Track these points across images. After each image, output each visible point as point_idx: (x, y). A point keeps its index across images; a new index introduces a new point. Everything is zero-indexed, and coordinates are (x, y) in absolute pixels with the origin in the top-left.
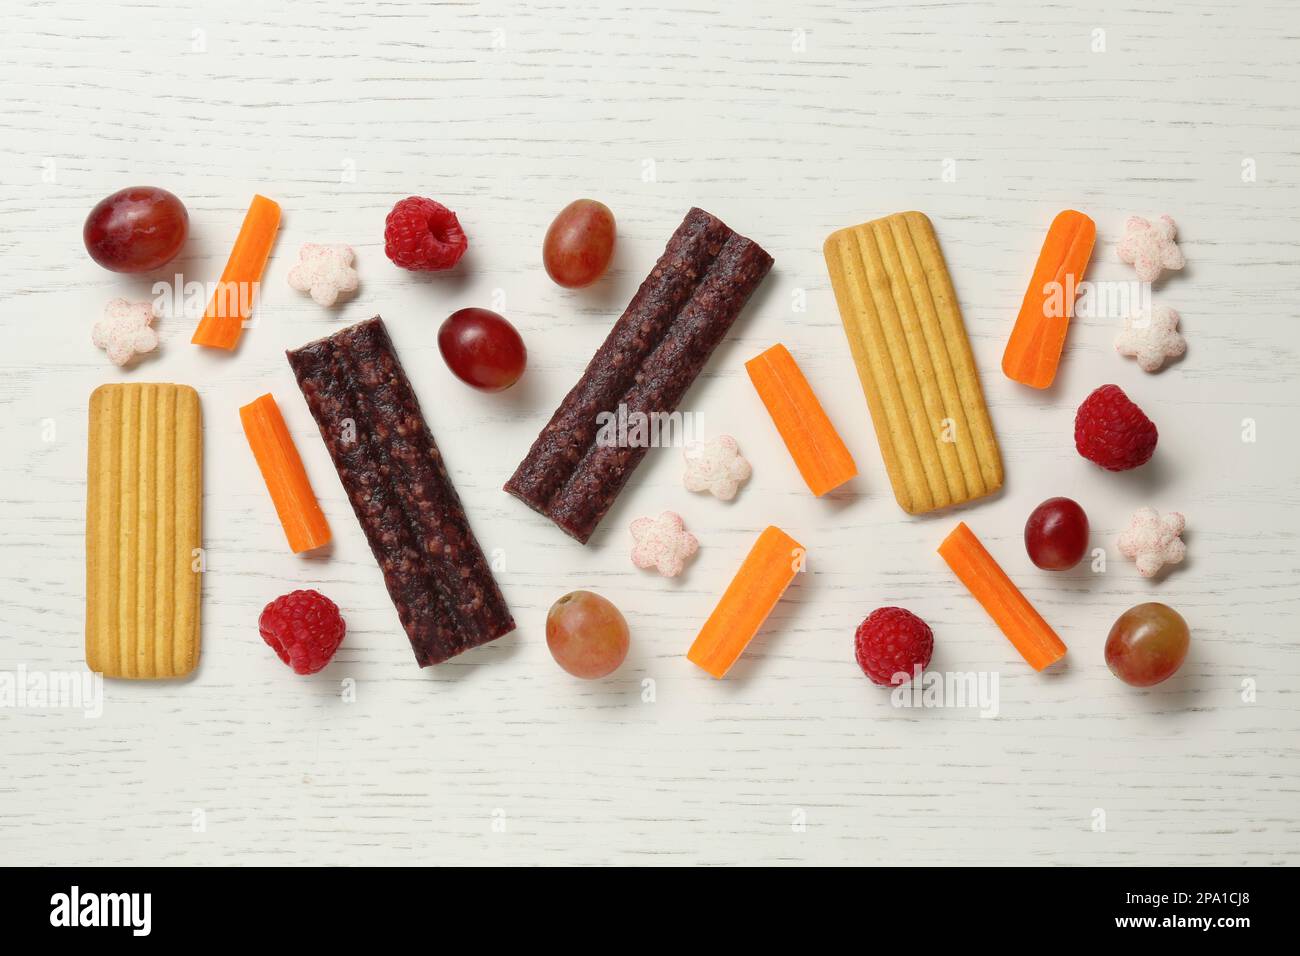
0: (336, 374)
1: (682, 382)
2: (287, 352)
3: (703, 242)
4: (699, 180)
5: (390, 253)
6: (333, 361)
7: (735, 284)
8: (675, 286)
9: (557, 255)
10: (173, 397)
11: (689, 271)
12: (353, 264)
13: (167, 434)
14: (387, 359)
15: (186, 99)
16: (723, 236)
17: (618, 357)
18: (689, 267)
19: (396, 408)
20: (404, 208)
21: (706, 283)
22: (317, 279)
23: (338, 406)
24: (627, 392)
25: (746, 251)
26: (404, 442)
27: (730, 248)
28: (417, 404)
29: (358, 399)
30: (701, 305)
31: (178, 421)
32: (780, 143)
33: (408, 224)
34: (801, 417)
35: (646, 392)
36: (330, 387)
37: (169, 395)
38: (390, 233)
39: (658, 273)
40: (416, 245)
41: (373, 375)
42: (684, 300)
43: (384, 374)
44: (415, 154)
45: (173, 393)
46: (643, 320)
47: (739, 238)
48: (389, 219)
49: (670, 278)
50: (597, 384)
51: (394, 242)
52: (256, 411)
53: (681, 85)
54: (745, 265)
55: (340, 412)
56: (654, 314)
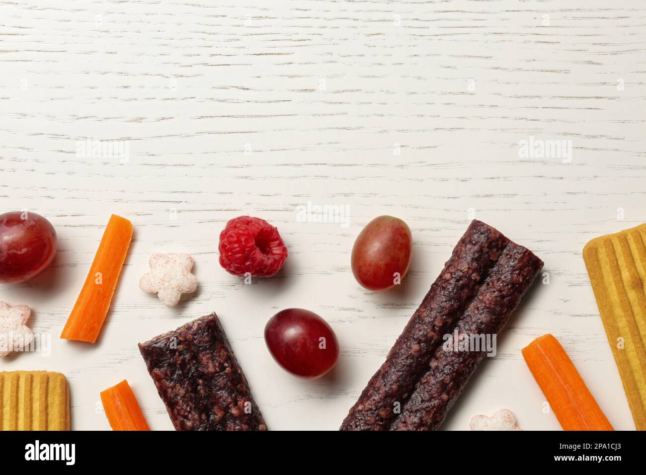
0: (180, 364)
1: (469, 368)
2: (139, 345)
3: (486, 250)
4: (478, 196)
5: (223, 264)
6: (177, 354)
7: (513, 284)
8: (463, 287)
9: (365, 265)
10: (45, 384)
11: (474, 275)
12: (193, 270)
13: (40, 416)
14: (223, 351)
15: (56, 136)
16: (502, 245)
17: (415, 347)
18: (475, 271)
19: (230, 394)
20: (235, 227)
21: (488, 284)
22: (163, 284)
23: (182, 392)
24: (423, 377)
25: (522, 258)
26: (237, 422)
27: (507, 254)
28: (248, 388)
29: (199, 385)
30: (485, 303)
31: (49, 405)
32: (545, 164)
33: (238, 241)
34: (571, 397)
35: (440, 377)
36: (175, 376)
37: (42, 383)
38: (223, 248)
39: (448, 276)
40: (246, 259)
41: (211, 365)
42: (470, 298)
43: (220, 363)
44: (242, 178)
45: (45, 381)
46: (435, 318)
47: (516, 246)
48: (223, 235)
49: (458, 281)
50: (399, 371)
51: (227, 257)
52: (113, 397)
53: (461, 118)
54: (521, 269)
55: (184, 397)
56: (446, 312)
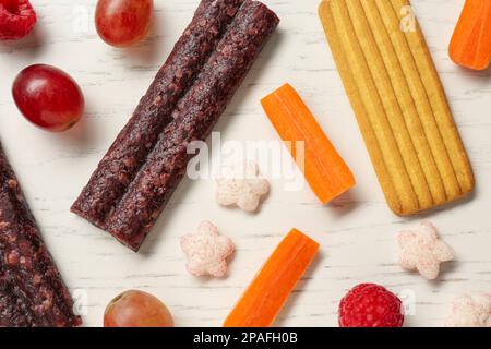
3: (222, 6)
8: (201, 41)
11: (212, 29)
17: (158, 99)
18: (212, 25)
21: (226, 38)
24: (165, 127)
27: (244, 10)
30: (223, 55)
35: (181, 125)
39: (188, 33)
42: (209, 52)
46: (177, 69)
49: (197, 35)
50: (142, 122)
54: (256, 21)
56: (186, 64)
